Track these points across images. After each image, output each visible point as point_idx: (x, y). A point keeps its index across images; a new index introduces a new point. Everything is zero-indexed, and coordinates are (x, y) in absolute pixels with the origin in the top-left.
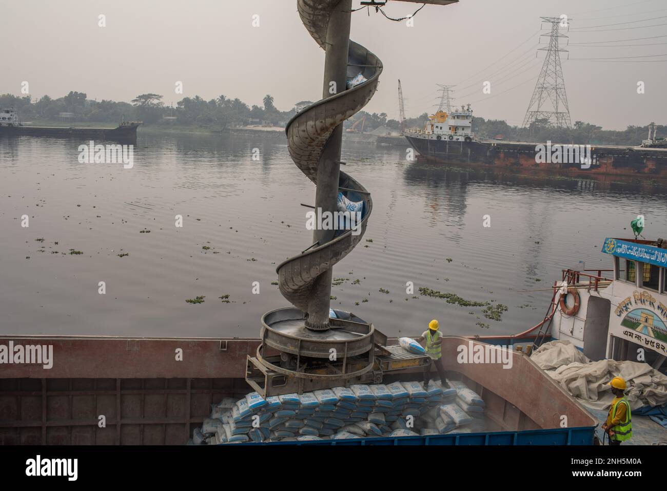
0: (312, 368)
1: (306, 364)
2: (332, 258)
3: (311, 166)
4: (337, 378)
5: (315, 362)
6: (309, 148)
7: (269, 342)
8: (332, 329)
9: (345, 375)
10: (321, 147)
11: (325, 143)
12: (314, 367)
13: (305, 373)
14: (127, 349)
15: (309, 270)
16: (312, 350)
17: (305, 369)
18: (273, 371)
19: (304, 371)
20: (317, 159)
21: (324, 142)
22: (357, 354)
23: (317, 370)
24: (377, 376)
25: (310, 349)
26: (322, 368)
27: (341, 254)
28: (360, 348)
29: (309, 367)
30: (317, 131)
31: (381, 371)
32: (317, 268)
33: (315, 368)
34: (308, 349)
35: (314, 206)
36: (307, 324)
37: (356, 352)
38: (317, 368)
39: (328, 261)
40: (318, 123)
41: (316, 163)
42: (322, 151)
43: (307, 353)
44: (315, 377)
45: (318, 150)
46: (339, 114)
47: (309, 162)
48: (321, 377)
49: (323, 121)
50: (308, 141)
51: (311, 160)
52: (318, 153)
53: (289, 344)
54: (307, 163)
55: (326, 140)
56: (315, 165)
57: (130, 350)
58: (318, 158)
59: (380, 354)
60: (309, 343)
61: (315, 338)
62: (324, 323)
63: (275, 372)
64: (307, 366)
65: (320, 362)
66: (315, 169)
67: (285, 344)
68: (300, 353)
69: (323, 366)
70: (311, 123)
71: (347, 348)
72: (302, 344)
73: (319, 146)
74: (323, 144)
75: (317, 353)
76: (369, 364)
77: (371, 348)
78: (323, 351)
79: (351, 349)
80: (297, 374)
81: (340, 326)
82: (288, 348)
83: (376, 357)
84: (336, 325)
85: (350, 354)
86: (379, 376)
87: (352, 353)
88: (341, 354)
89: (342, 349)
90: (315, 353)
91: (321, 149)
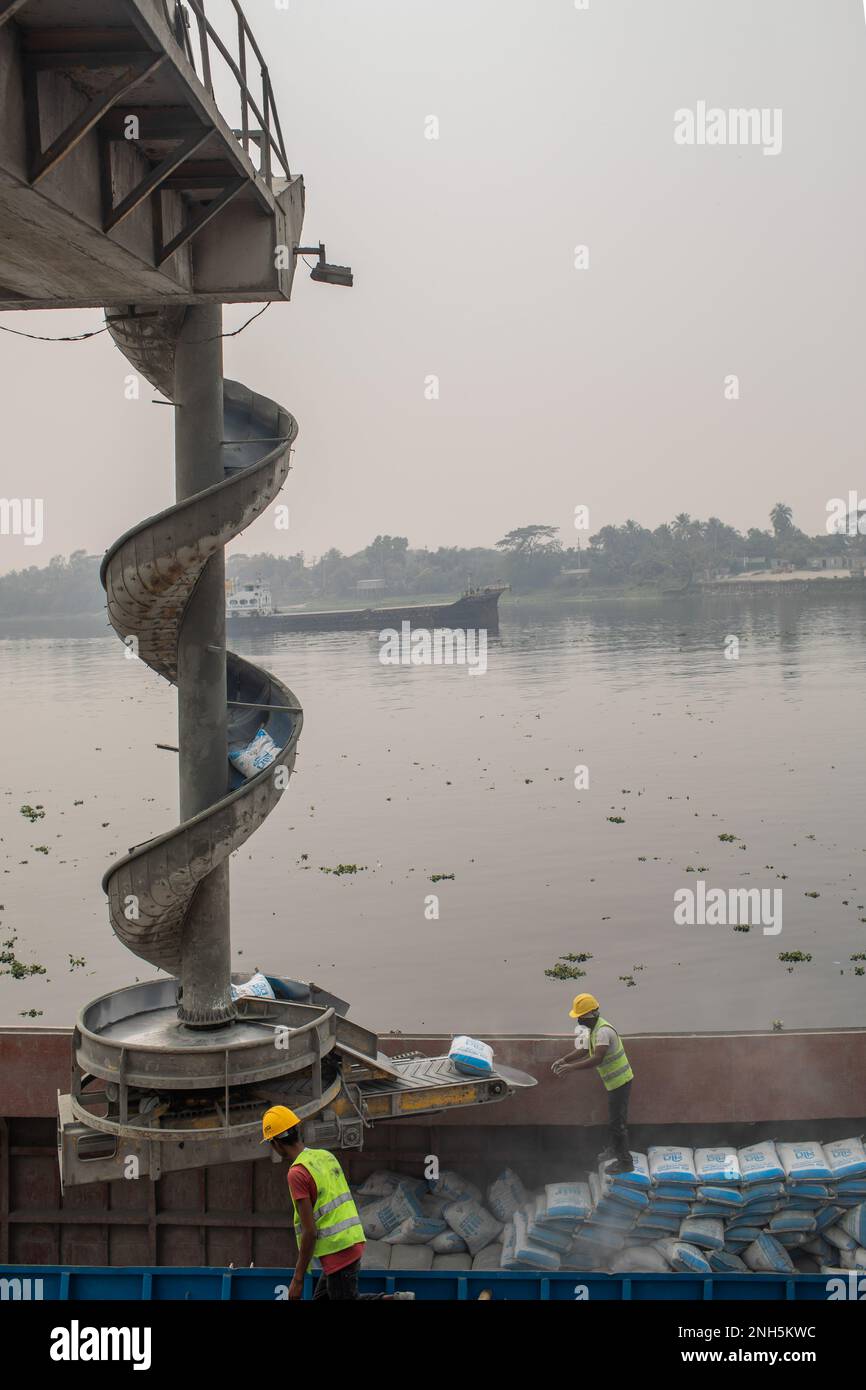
0: (182, 1116)
1: (167, 1106)
2: (193, 859)
3: (166, 662)
4: (210, 1136)
5: (191, 1101)
6: (146, 624)
7: (84, 1059)
8: (238, 1022)
9: (231, 1128)
10: (176, 620)
11: (181, 609)
12: (184, 1112)
13: (162, 1127)
15: (149, 890)
16: (152, 1071)
17: (161, 1118)
18: (82, 1125)
19: (157, 1122)
20: (172, 645)
21: (177, 607)
23: (194, 1120)
25: (147, 1069)
27: (213, 848)
29: (173, 1114)
30: (145, 587)
31: (360, 1118)
32: (163, 884)
33: (188, 1115)
34: (142, 1070)
35: (177, 746)
36: (182, 1014)
37: (255, 1074)
38: (194, 1114)
39: (184, 867)
40: (143, 569)
41: (174, 656)
42: (180, 628)
43: (142, 1080)
44: (157, 1136)
45: (169, 627)
46: (182, 546)
47: (161, 654)
48: (170, 1134)
49: (152, 565)
50: (135, 608)
51: (161, 649)
52: (173, 633)
53: (107, 1060)
54: (157, 655)
55: (182, 603)
56: (173, 658)
58: (174, 642)
59: (368, 1078)
60: (142, 1057)
61: (191, 1042)
62: (215, 1008)
63: (85, 1126)
64: (170, 1110)
66: (174, 666)
67: (101, 1061)
68: (123, 1078)
69: (210, 1109)
70: (130, 571)
71: (233, 1065)
72: (131, 1057)
73: (169, 618)
74: (178, 613)
75: (160, 1078)
76: (310, 1101)
77: (314, 1064)
78: (174, 1072)
79: (244, 1067)
80: (122, 1129)
81: (262, 1014)
82: (106, 1070)
83: (355, 1085)
84: (250, 1012)
85: (240, 1078)
86: (355, 1130)
87: (246, 1076)
88: (217, 1078)
89: (221, 1068)
90: (156, 1078)
91: (175, 623)
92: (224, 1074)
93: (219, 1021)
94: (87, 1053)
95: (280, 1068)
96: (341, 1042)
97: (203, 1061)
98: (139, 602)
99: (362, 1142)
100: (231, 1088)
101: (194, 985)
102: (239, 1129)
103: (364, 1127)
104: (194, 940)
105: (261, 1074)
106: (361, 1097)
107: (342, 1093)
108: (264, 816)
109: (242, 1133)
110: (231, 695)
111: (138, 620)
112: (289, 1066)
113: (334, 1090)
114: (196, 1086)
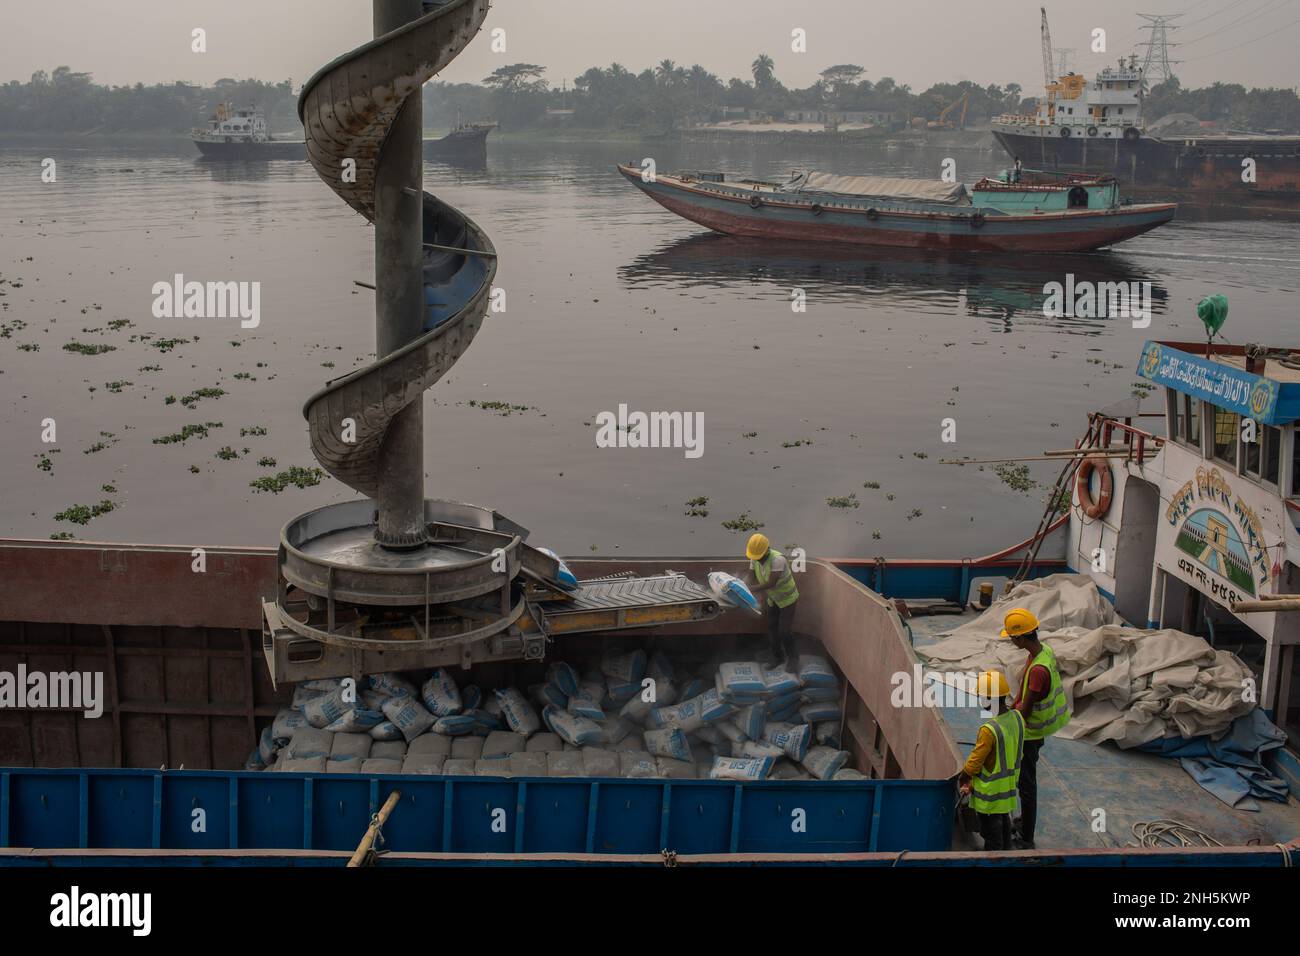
0: (381, 627)
1: (367, 617)
2: (387, 395)
3: (364, 201)
4: (413, 647)
5: (389, 614)
7: (290, 574)
8: (430, 544)
9: (431, 641)
11: (378, 149)
12: (383, 623)
13: (363, 637)
14: (102, 569)
16: (357, 588)
17: (363, 628)
18: (291, 631)
19: (359, 632)
21: (374, 147)
22: (457, 598)
23: (392, 631)
24: (532, 645)
25: (353, 585)
26: (404, 625)
27: (406, 385)
28: (467, 584)
29: (373, 624)
30: (341, 125)
31: (542, 634)
33: (387, 626)
34: (349, 587)
35: (374, 284)
36: (378, 535)
37: (453, 595)
38: (392, 626)
40: (338, 108)
41: (371, 194)
42: (377, 168)
43: (346, 595)
46: (378, 84)
47: (359, 192)
48: (372, 644)
49: (348, 103)
50: (332, 146)
52: (370, 173)
53: (314, 577)
54: (355, 194)
55: (379, 143)
56: (370, 197)
57: (109, 571)
58: (372, 182)
59: (548, 599)
60: (349, 575)
61: (393, 564)
62: (408, 532)
63: (296, 633)
64: (371, 620)
65: (400, 614)
66: (372, 206)
67: (309, 577)
68: (332, 594)
69: (405, 621)
70: (326, 108)
71: (432, 586)
72: (337, 575)
73: (368, 158)
74: (375, 153)
75: (366, 595)
76: (500, 619)
77: (504, 586)
78: (378, 590)
79: (443, 588)
80: (330, 638)
81: (452, 538)
82: (313, 584)
83: (537, 604)
84: (440, 537)
85: (439, 597)
86: (537, 644)
87: (444, 596)
88: (419, 596)
89: (422, 589)
90: (362, 595)
91: (372, 163)
92: (424, 593)
93: (412, 544)
94: (294, 569)
95: (474, 590)
96: (525, 566)
97: (405, 580)
98: (336, 141)
99: (544, 655)
100: (431, 606)
101: (389, 510)
102: (439, 642)
103: (546, 642)
104: (389, 469)
105: (459, 594)
106: (543, 616)
107: (526, 611)
108: (455, 358)
109: (441, 645)
110: (428, 237)
111: (336, 158)
112: (483, 588)
113: (520, 609)
114: (399, 604)
